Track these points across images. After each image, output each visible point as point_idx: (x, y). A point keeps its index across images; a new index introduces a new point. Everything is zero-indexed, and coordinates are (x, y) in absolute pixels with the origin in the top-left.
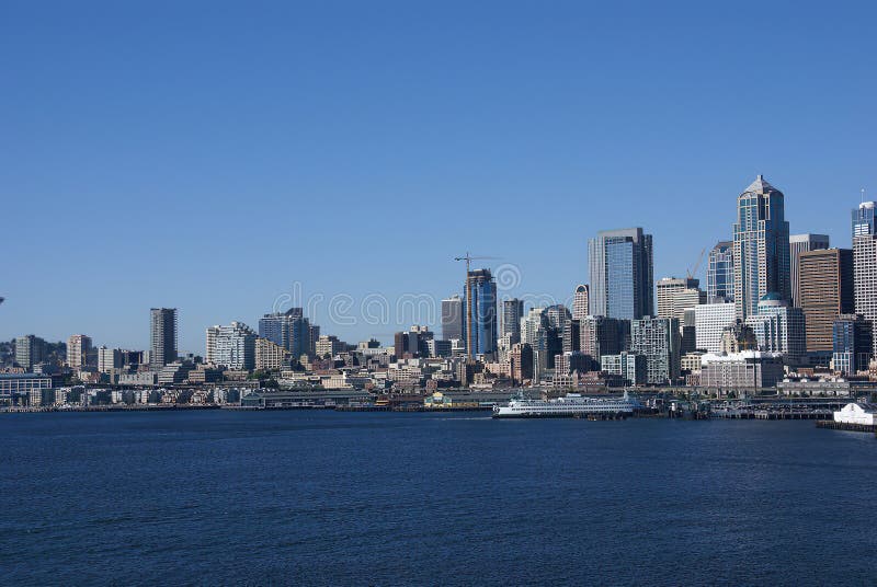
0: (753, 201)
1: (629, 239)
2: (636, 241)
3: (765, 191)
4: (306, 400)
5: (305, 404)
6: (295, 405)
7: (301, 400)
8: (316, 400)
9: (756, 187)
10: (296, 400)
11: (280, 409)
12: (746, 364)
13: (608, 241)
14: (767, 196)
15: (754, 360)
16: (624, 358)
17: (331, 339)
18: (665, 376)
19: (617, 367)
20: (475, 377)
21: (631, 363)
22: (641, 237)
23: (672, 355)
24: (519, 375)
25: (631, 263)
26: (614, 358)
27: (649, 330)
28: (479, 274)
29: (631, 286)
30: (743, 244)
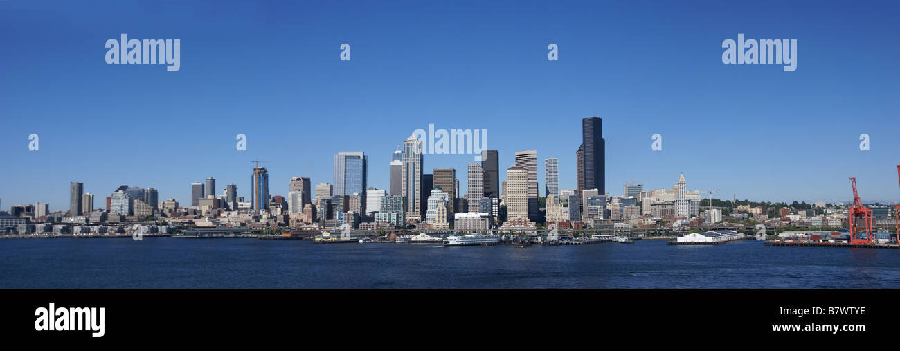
1: (359, 157)
2: (362, 157)
4: (221, 233)
5: (220, 235)
6: (215, 235)
7: (218, 233)
8: (225, 233)
9: (413, 138)
10: (215, 233)
11: (208, 237)
12: (480, 218)
13: (346, 157)
15: (485, 217)
16: (390, 215)
17: (174, 201)
18: (401, 224)
19: (385, 219)
20: (290, 222)
21: (394, 217)
22: (364, 156)
23: (404, 213)
24: (310, 221)
25: (361, 168)
26: (383, 215)
27: (392, 201)
28: (261, 169)
29: (360, 179)
30: (408, 163)
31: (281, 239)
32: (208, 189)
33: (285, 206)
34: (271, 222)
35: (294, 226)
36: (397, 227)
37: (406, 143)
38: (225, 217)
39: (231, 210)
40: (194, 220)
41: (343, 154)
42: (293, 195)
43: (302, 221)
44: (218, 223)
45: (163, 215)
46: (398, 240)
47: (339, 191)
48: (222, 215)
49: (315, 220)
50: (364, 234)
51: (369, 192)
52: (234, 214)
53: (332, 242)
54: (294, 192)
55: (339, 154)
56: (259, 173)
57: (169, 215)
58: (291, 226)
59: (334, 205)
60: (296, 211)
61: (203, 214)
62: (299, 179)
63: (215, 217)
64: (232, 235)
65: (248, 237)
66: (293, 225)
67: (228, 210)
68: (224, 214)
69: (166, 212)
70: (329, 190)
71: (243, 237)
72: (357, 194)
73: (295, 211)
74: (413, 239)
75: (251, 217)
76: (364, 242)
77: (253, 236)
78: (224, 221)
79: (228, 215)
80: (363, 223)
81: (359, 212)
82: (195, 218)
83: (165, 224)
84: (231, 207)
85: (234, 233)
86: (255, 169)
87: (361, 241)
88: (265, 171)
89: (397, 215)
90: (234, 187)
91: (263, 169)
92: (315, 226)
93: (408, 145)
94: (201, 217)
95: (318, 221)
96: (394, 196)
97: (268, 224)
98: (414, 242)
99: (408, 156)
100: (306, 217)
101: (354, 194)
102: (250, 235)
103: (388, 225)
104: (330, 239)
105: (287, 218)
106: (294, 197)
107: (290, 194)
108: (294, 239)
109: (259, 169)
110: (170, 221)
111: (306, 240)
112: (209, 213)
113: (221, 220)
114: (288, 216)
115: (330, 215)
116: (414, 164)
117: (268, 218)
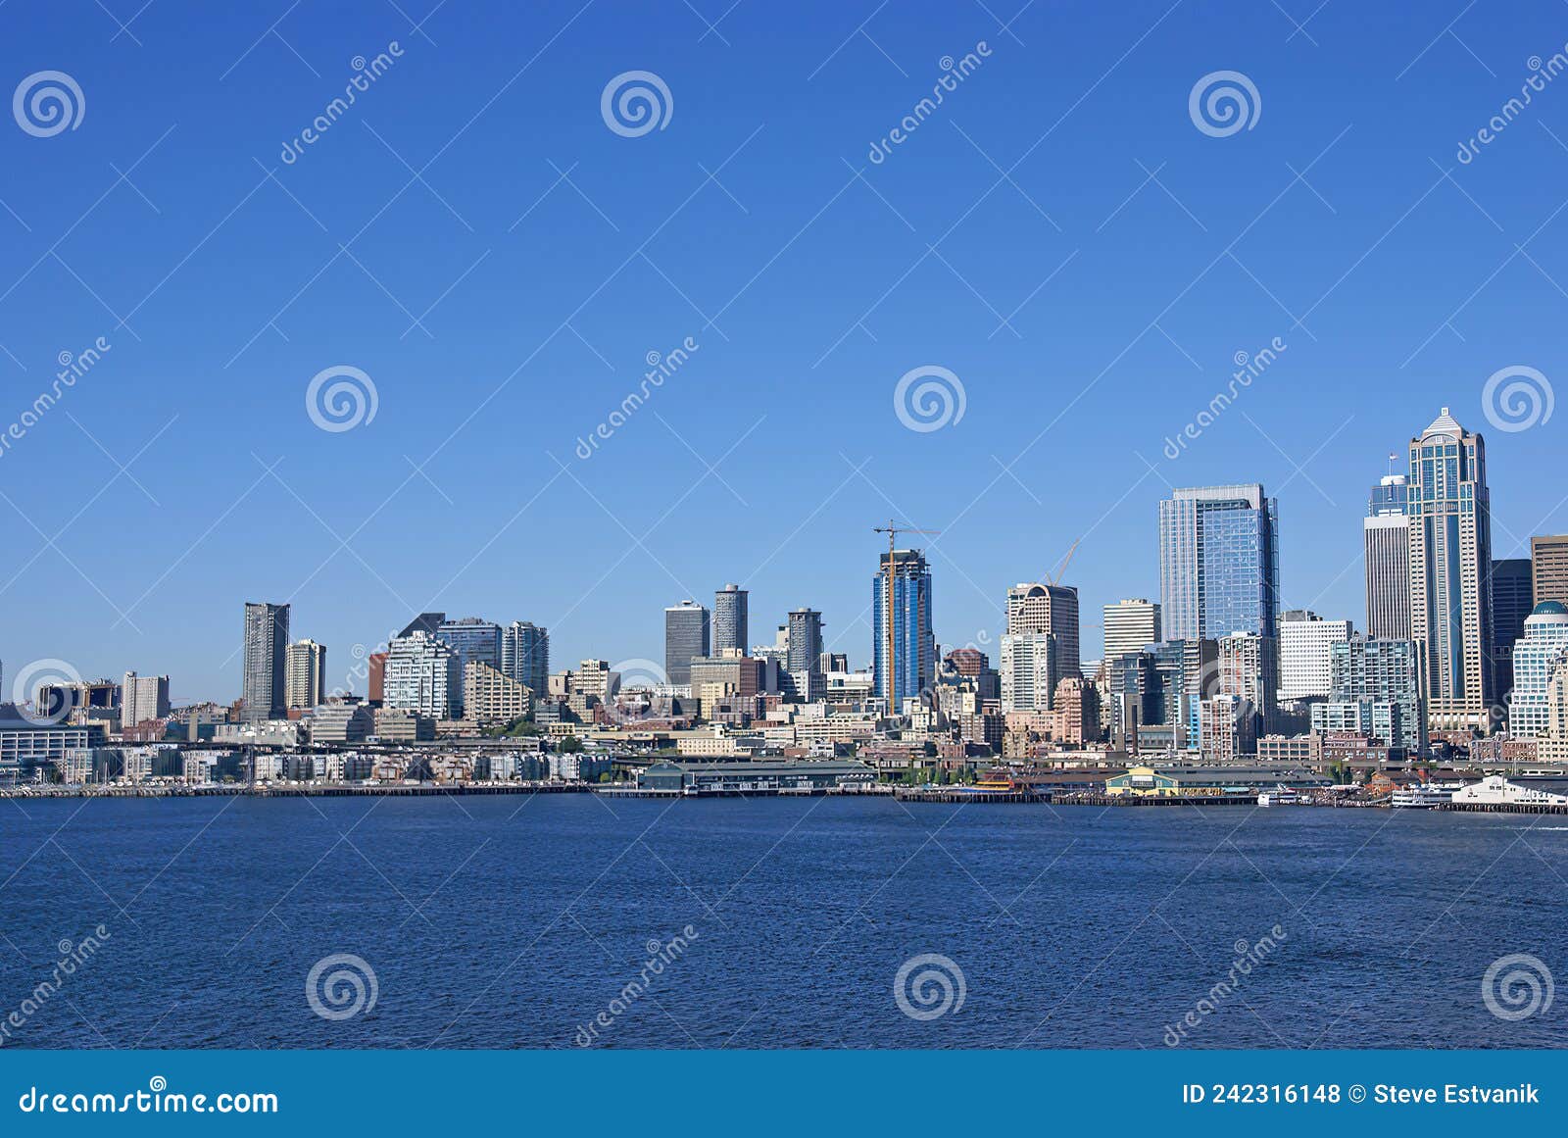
0: (1450, 450)
1: (1247, 505)
2: (1256, 505)
3: (1465, 434)
4: (765, 778)
5: (763, 786)
6: (746, 787)
7: (755, 778)
8: (782, 778)
9: (1445, 428)
10: (748, 779)
11: (722, 794)
13: (1202, 507)
14: (1470, 442)
16: (1366, 708)
17: (604, 666)
18: (1412, 742)
19: (1350, 724)
20: (1008, 739)
21: (1382, 717)
22: (1263, 501)
23: (1422, 705)
24: (1077, 735)
25: (1255, 544)
26: (1336, 708)
27: (1372, 660)
28: (907, 558)
29: (1256, 583)
30: (1429, 521)
31: (978, 799)
32: (723, 627)
33: (991, 686)
34: (942, 740)
35: (1021, 753)
36: (1395, 754)
37: (1417, 447)
38: (781, 723)
39: (801, 700)
40: (673, 735)
41: (1188, 496)
42: (1017, 645)
43: (1048, 736)
44: (757, 746)
45: (567, 715)
46: (1400, 798)
47: (1182, 627)
48: (771, 716)
49: (1094, 733)
50: (1272, 777)
51: (1285, 626)
52: (813, 712)
53: (1160, 802)
54: (1019, 638)
55: (1178, 496)
56: (899, 570)
57: (586, 715)
58: (1011, 754)
59: (1168, 673)
60: (1029, 702)
61: (705, 716)
62: (1037, 592)
63: (747, 721)
64: (805, 787)
65: (860, 793)
66: (1016, 751)
67: (792, 697)
68: (779, 713)
69: (577, 704)
70: (1149, 623)
71: (844, 793)
72: (1244, 635)
73: (1023, 701)
74: (1457, 798)
75: (871, 725)
76: (1276, 804)
77: (879, 788)
78: (777, 737)
79: (791, 715)
80: (1269, 738)
81: (1257, 698)
82: (678, 727)
83: (573, 746)
84: (803, 690)
85: (810, 777)
86: (885, 558)
87: (1264, 800)
88: (922, 563)
89: (1396, 709)
90: (813, 620)
91: (914, 555)
92: (1094, 754)
93: (1427, 451)
94: (697, 722)
95: (1104, 737)
96: (1380, 640)
97: (931, 749)
98: (1463, 807)
99: (1429, 495)
100: (1063, 725)
101: (1235, 635)
102: (866, 787)
103: (1364, 745)
104: (1155, 792)
105: (995, 727)
106: (1021, 652)
107: (1007, 642)
108: (1021, 800)
109: (897, 557)
110: (589, 736)
111: (1062, 802)
112: (725, 709)
113: (769, 732)
114: (1001, 719)
115: (1153, 709)
116: (1453, 522)
117: (930, 729)
